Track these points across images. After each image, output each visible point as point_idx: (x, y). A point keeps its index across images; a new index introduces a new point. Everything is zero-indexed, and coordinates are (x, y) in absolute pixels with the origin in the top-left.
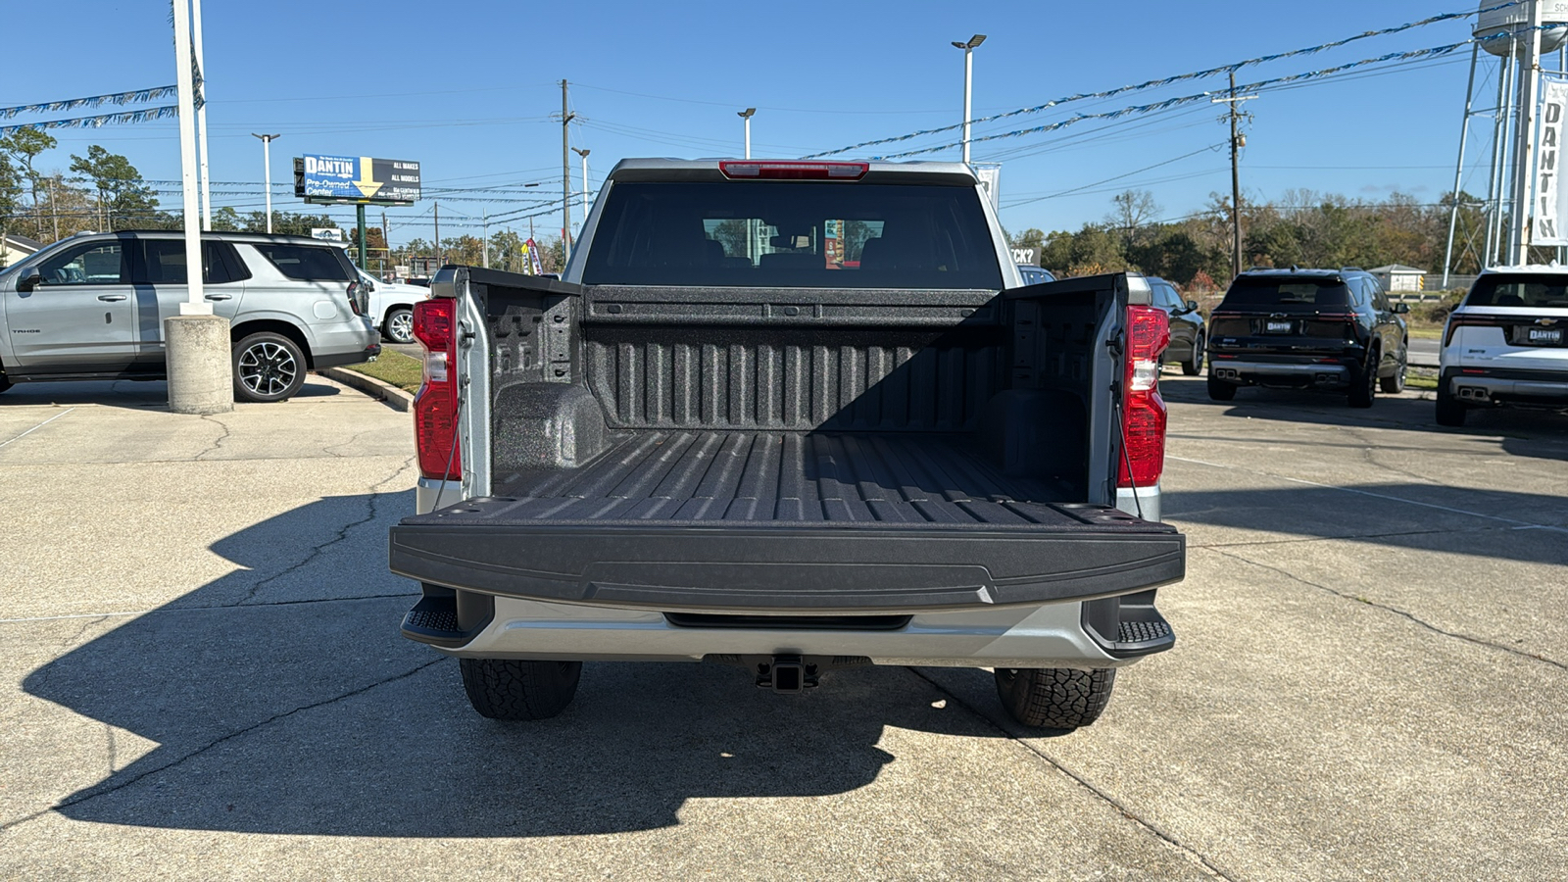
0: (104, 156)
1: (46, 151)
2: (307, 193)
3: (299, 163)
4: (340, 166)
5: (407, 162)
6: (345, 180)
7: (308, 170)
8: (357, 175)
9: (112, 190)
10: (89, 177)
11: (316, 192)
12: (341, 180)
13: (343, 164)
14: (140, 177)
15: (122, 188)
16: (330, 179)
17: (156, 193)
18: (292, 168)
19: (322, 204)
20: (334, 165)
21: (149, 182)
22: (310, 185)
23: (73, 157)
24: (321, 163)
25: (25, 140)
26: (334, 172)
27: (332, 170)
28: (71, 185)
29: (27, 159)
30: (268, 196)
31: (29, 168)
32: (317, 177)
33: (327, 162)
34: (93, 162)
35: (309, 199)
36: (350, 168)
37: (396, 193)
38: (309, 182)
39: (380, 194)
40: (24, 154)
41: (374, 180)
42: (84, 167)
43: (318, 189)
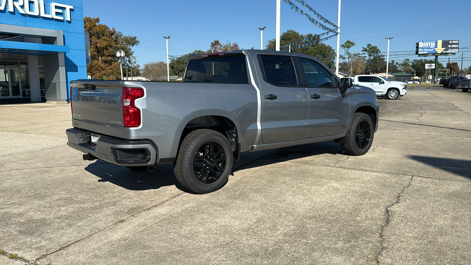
0: (371, 47)
1: (352, 47)
2: (419, 53)
3: (418, 44)
4: (431, 44)
5: (454, 40)
6: (432, 48)
7: (420, 46)
8: (436, 46)
9: (372, 56)
10: (366, 53)
11: (422, 53)
12: (431, 48)
13: (432, 43)
14: (380, 52)
15: (375, 55)
16: (427, 48)
17: (384, 56)
18: (415, 46)
19: (424, 56)
20: (429, 44)
21: (383, 53)
22: (420, 51)
23: (363, 48)
24: (424, 43)
25: (347, 44)
26: (429, 46)
27: (428, 46)
28: (361, 56)
29: (347, 49)
30: (388, 56)
31: (348, 52)
32: (423, 48)
33: (426, 43)
34: (368, 48)
35: (420, 55)
36: (434, 44)
37: (450, 51)
38: (420, 50)
39: (444, 52)
40: (347, 48)
41: (442, 47)
42: (365, 50)
43: (422, 52)
